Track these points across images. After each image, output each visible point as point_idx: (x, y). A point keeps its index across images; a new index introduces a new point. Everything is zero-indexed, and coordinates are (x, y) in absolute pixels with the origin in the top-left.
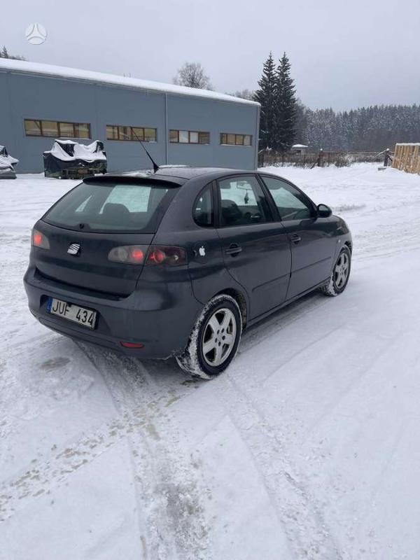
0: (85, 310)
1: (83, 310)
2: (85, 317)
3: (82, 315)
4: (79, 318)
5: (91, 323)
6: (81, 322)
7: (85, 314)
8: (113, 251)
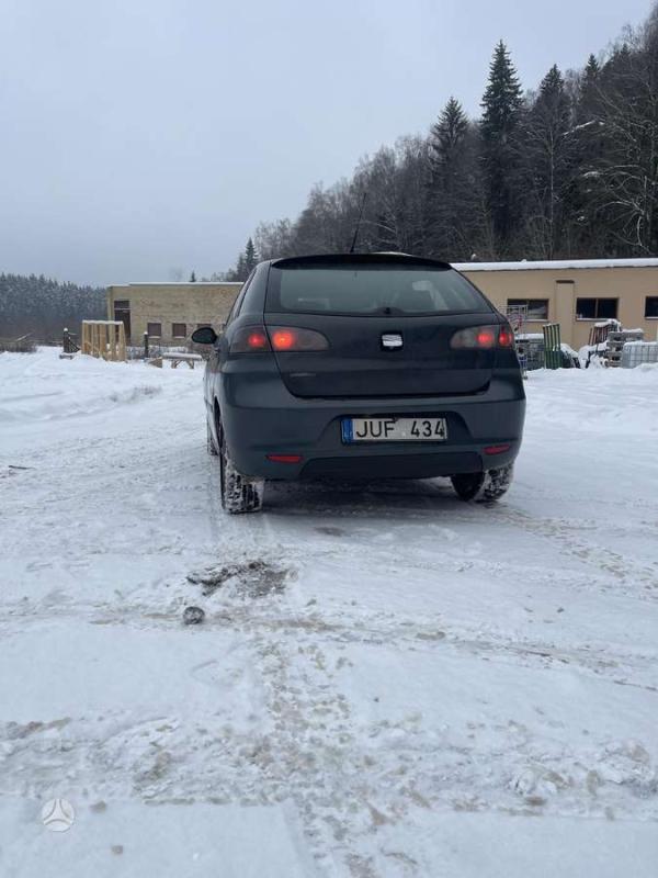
0: (424, 420)
1: (420, 421)
2: (428, 429)
3: (421, 428)
4: (418, 433)
5: (442, 433)
6: (421, 437)
7: (427, 425)
8: (457, 336)
